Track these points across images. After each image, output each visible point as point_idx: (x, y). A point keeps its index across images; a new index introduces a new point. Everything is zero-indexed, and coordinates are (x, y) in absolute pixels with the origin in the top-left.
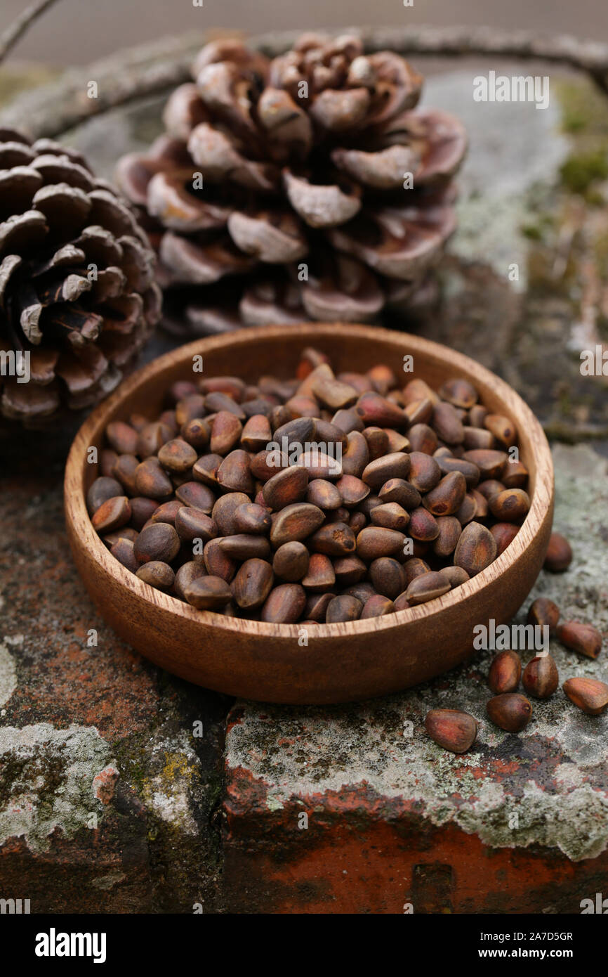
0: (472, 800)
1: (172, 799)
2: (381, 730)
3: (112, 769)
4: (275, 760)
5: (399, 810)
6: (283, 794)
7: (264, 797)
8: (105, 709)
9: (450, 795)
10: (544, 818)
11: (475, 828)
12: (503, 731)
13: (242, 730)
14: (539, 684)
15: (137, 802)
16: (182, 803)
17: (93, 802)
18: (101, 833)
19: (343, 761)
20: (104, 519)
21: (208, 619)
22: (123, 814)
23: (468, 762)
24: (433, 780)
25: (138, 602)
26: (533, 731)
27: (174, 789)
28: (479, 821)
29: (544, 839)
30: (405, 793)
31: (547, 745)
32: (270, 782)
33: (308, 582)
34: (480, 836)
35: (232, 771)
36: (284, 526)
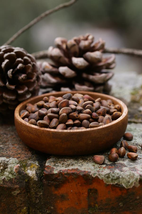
0: (102, 172)
1: (32, 171)
2: (83, 161)
3: (19, 165)
4: (57, 164)
5: (85, 173)
6: (57, 170)
7: (53, 170)
8: (19, 156)
9: (97, 171)
10: (119, 177)
11: (102, 178)
12: (112, 162)
13: (50, 160)
14: (121, 152)
15: (23, 172)
16: (34, 172)
17: (13, 172)
18: (15, 180)
19: (72, 165)
20: (23, 116)
21: (43, 129)
22: (20, 175)
23: (102, 166)
24: (94, 168)
25: (28, 127)
26: (119, 162)
27: (32, 169)
28: (103, 176)
29: (119, 182)
30: (86, 170)
31: (122, 164)
32: (55, 168)
33: (67, 123)
34: (104, 180)
35: (46, 166)
36: (62, 111)
